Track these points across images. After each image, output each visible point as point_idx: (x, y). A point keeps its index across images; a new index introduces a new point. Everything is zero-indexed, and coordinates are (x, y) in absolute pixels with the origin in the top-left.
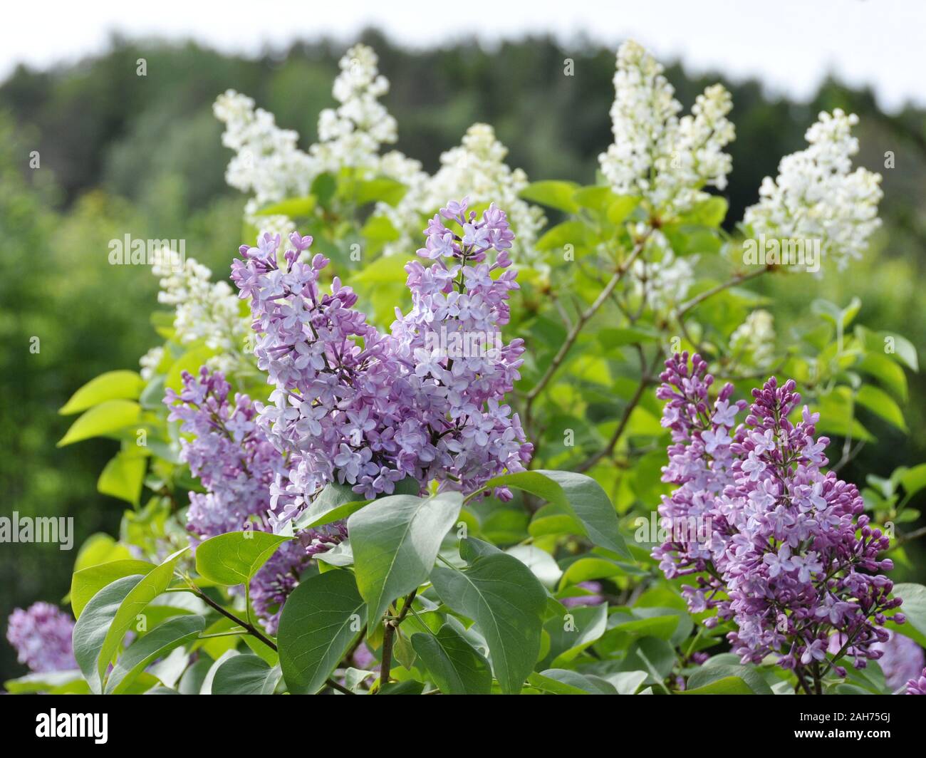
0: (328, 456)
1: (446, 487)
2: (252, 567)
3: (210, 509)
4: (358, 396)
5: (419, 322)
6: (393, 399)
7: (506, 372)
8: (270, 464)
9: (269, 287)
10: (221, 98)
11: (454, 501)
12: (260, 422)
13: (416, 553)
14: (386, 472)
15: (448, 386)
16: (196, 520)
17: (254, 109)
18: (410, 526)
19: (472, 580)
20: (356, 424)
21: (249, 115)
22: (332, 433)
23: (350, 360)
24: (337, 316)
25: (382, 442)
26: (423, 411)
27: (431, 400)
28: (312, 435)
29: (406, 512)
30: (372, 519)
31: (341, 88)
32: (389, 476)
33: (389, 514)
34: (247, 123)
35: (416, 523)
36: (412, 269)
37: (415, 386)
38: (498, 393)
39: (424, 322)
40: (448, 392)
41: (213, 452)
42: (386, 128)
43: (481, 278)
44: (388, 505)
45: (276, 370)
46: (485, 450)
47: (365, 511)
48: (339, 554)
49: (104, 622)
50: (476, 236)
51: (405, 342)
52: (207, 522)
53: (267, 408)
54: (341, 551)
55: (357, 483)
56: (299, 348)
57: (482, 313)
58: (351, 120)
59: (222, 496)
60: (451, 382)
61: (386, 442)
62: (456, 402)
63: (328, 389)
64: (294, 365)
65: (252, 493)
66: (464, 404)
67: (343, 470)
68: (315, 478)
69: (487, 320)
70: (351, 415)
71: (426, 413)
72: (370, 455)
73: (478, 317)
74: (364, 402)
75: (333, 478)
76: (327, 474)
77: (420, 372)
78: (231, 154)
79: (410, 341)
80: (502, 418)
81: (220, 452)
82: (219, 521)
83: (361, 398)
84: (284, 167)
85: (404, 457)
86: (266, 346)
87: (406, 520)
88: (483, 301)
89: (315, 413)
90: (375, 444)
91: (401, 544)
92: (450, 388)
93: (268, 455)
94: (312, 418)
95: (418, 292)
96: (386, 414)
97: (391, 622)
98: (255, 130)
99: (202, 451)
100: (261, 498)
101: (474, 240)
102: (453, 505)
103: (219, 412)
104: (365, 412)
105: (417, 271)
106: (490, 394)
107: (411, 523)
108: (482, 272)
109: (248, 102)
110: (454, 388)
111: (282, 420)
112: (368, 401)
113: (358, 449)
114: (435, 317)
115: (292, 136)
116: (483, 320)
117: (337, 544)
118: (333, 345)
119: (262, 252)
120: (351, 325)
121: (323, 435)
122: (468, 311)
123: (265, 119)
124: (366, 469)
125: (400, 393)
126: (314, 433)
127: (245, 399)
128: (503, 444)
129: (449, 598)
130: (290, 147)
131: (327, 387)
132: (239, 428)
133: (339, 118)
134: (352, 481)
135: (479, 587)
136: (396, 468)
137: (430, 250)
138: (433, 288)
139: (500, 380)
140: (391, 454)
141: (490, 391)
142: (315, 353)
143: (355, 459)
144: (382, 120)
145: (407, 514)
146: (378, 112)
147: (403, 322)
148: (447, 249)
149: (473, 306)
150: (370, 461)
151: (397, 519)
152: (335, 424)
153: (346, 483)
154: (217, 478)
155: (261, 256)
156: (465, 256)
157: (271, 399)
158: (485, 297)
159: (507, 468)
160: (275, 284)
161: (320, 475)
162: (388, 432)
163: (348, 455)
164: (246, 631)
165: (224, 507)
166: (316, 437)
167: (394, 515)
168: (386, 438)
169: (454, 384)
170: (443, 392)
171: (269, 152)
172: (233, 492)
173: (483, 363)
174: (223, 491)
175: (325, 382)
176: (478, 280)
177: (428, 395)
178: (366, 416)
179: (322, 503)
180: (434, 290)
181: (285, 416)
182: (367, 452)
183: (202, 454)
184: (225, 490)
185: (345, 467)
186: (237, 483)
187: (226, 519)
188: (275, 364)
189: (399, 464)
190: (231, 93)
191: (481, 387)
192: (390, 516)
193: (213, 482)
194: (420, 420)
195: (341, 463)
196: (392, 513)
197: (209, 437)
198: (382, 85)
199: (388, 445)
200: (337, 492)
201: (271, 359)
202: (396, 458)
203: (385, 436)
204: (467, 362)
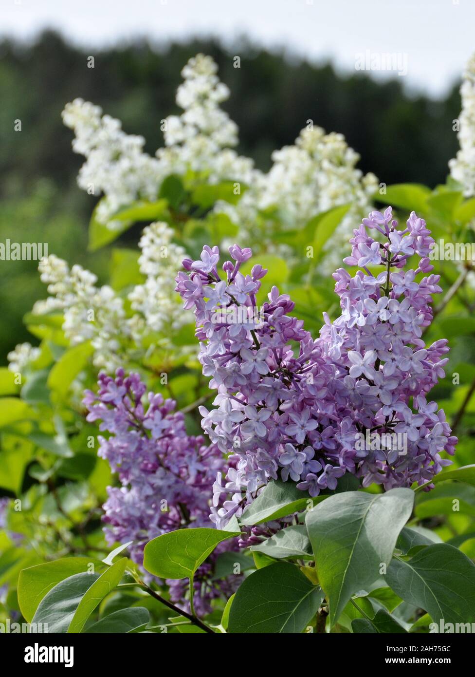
0: (272, 456)
1: (372, 479)
2: (197, 561)
3: (128, 503)
4: (301, 398)
5: (351, 326)
6: (328, 400)
7: (433, 371)
8: (186, 459)
9: (214, 297)
10: (68, 106)
11: (406, 497)
12: (205, 425)
13: (372, 548)
14: (330, 469)
15: (379, 385)
16: (114, 513)
17: (101, 116)
18: (365, 521)
19: (418, 570)
20: (298, 424)
21: (96, 122)
22: (275, 434)
23: (293, 365)
24: (279, 323)
25: (322, 441)
26: (354, 409)
27: (364, 399)
28: (256, 436)
29: (359, 508)
30: (328, 516)
31: (185, 96)
32: (332, 473)
33: (343, 510)
34: (95, 130)
35: (369, 518)
36: (341, 277)
37: (350, 387)
38: (424, 390)
39: (356, 326)
40: (380, 392)
41: (133, 449)
42: (228, 131)
43: (408, 284)
44: (341, 502)
45: (221, 376)
46: (415, 445)
47: (320, 508)
48: (273, 546)
49: (60, 618)
50: (401, 244)
51: (334, 345)
52: (124, 515)
53: (213, 412)
54: (275, 543)
55: (301, 481)
56: (243, 355)
57: (410, 316)
58: (196, 126)
59: (140, 490)
60: (382, 382)
61: (326, 440)
62: (387, 400)
63: (272, 392)
64: (239, 370)
65: (169, 487)
66: (393, 403)
67: (286, 468)
68: (256, 476)
69: (414, 323)
70: (293, 416)
71: (356, 412)
72: (312, 454)
73: (407, 320)
74: (305, 404)
75: (276, 476)
76: (271, 472)
77: (354, 373)
78: (81, 160)
79: (340, 344)
80: (430, 414)
81: (139, 449)
82: (137, 514)
83: (303, 401)
84: (132, 170)
85: (346, 454)
86: (211, 353)
87: (360, 516)
88: (411, 306)
89: (259, 416)
90: (316, 442)
91: (357, 539)
92: (381, 387)
93: (183, 450)
94: (256, 420)
95: (347, 298)
96: (326, 414)
97: (324, 608)
98: (102, 135)
99: (122, 448)
100: (178, 491)
101: (399, 247)
102: (406, 501)
103: (135, 411)
104: (306, 414)
105: (345, 278)
106: (416, 393)
107: (365, 519)
108: (408, 278)
109: (97, 110)
110: (385, 387)
111: (227, 422)
112: (308, 403)
113: (301, 448)
114: (367, 321)
115: (138, 141)
116: (411, 323)
117: (270, 536)
118: (274, 351)
119: (206, 265)
120: (292, 332)
121: (267, 436)
122: (398, 315)
123: (112, 125)
124: (308, 467)
125: (335, 393)
126: (258, 434)
127: (158, 398)
128: (432, 439)
129: (399, 588)
130: (136, 152)
131: (270, 390)
132: (156, 425)
133: (184, 124)
134: (297, 479)
135: (424, 576)
136: (339, 465)
137: (358, 260)
138: (362, 294)
139: (426, 379)
140: (332, 452)
141: (417, 388)
142: (259, 359)
143: (300, 458)
144: (223, 125)
145: (360, 510)
146: (220, 117)
147: (333, 326)
148: (374, 257)
149: (402, 310)
150: (313, 459)
151: (351, 515)
152: (277, 425)
153: (290, 480)
154: (135, 472)
155: (205, 268)
156: (389, 263)
157: (215, 403)
158: (412, 301)
159: (433, 460)
160: (220, 294)
161: (262, 473)
162: (328, 431)
163: (292, 453)
164: (190, 622)
165: (141, 500)
166: (261, 438)
167: (348, 511)
168: (325, 437)
169: (385, 383)
170: (374, 391)
171: (117, 157)
172: (152, 485)
173: (412, 363)
174: (141, 485)
175: (270, 386)
176: (404, 285)
177: (361, 394)
178: (308, 416)
179: (265, 499)
180: (362, 296)
181: (231, 419)
182: (310, 451)
183: (122, 451)
184: (144, 484)
185: (289, 466)
186: (155, 478)
187: (144, 512)
188: (222, 370)
189: (341, 461)
190: (78, 102)
191: (409, 386)
192: (345, 512)
193: (131, 477)
194: (352, 418)
195: (286, 462)
196: (346, 509)
197: (129, 435)
198: (223, 92)
199: (327, 443)
200: (280, 490)
201: (217, 366)
202: (338, 456)
203: (324, 435)
204: (396, 362)
